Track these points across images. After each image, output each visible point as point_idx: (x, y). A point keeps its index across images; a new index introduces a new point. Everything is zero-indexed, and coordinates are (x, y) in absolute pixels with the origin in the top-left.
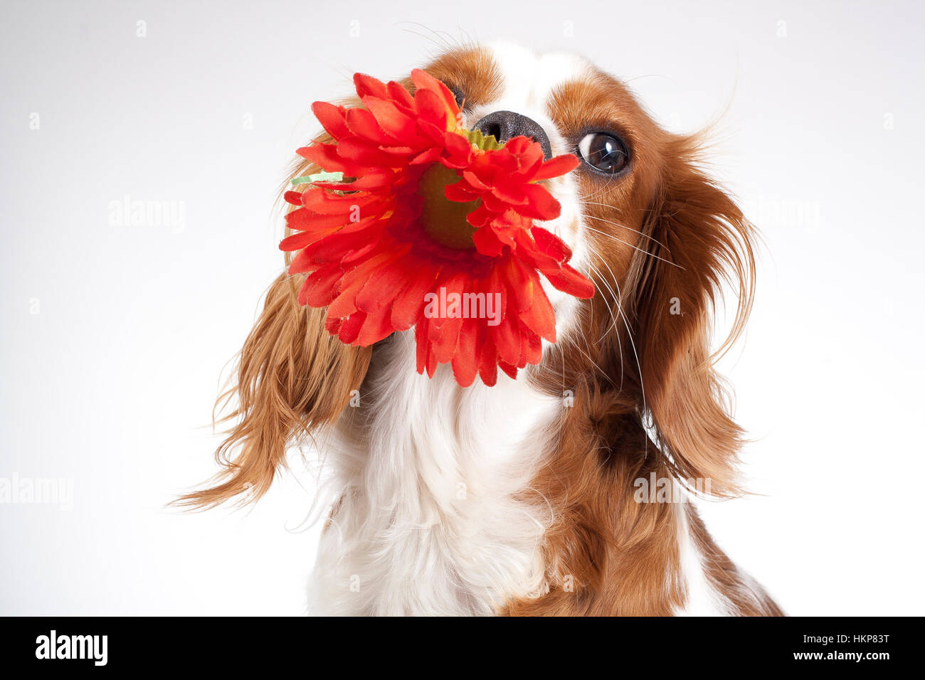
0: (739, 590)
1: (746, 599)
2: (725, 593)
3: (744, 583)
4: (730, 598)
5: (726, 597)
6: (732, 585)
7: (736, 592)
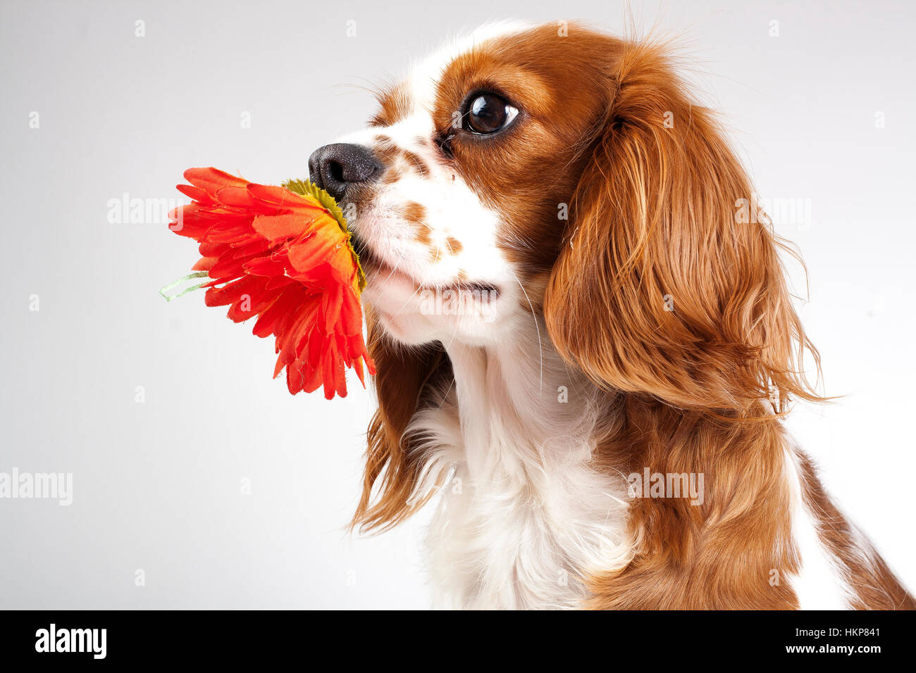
0: (853, 551)
1: (857, 560)
2: (838, 555)
3: (856, 543)
4: (843, 559)
5: (838, 559)
6: (845, 546)
7: (848, 553)
